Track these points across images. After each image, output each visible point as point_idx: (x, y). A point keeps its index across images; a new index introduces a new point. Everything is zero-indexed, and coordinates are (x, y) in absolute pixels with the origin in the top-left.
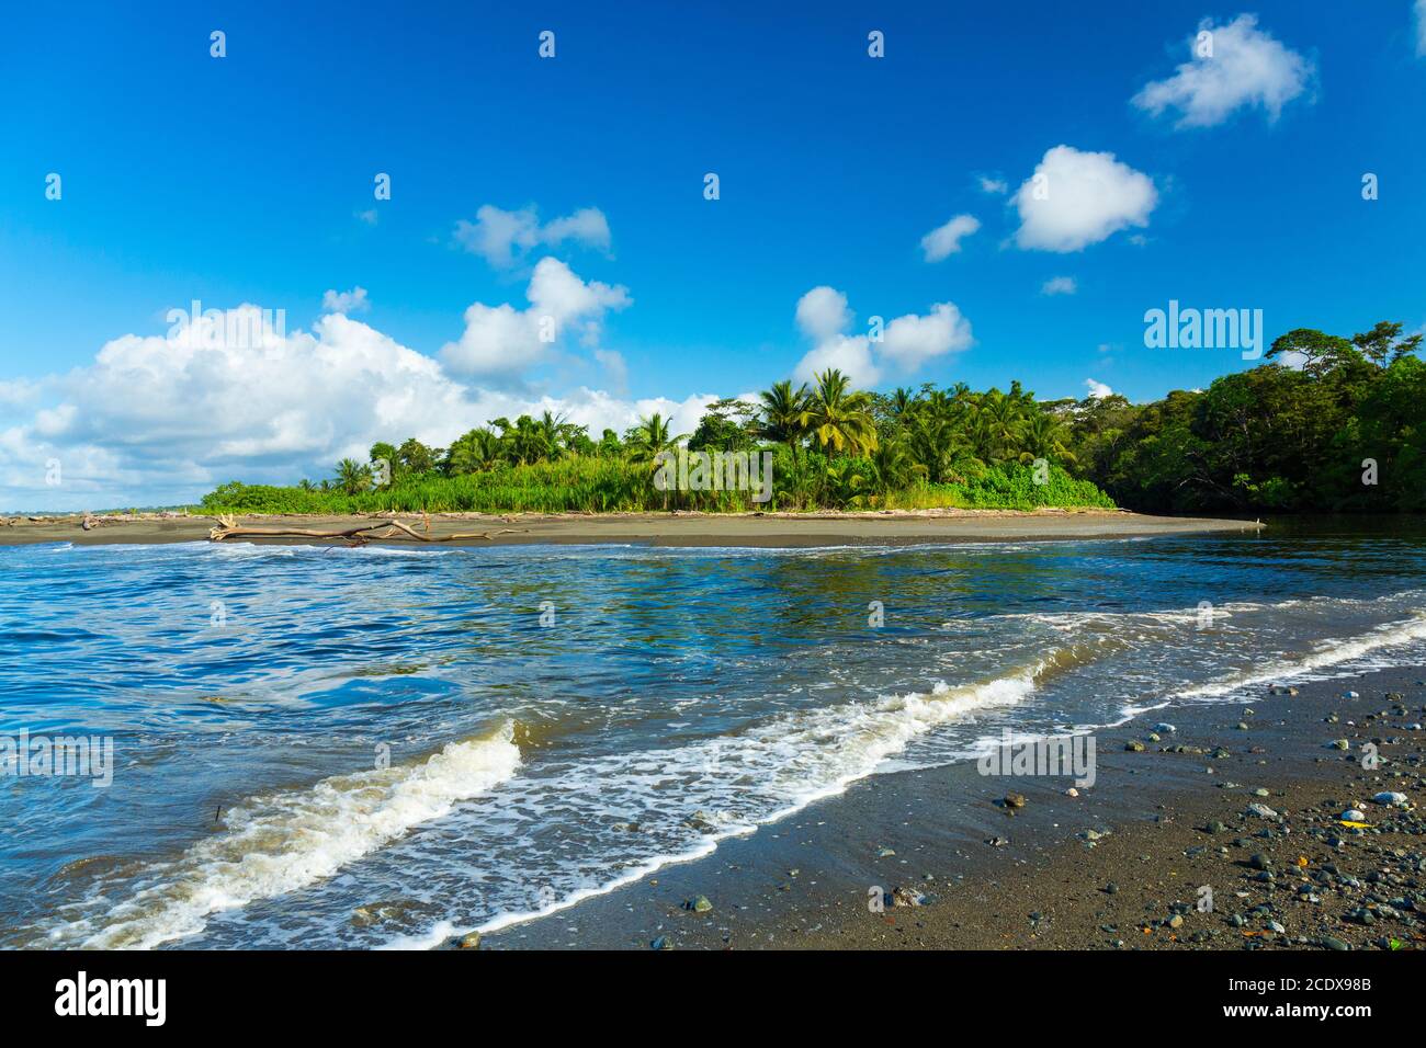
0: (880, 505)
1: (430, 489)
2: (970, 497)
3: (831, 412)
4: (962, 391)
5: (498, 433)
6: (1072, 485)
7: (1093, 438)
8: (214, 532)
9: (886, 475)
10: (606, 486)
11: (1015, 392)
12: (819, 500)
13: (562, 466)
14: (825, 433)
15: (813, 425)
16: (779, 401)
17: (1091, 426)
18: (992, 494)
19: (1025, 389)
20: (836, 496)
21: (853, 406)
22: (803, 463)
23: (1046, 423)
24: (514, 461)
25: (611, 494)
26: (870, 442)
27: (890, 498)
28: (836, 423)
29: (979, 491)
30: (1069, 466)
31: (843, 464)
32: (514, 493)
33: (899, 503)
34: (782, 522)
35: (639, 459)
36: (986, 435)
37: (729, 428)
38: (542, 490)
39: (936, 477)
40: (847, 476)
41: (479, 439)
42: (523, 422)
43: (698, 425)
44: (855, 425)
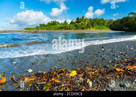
0: (87, 29)
1: (44, 28)
2: (96, 29)
3: (83, 20)
4: (97, 18)
5: (51, 22)
6: (107, 28)
7: (110, 23)
9: (88, 26)
10: (61, 28)
12: (81, 29)
13: (57, 26)
14: (82, 22)
16: (78, 19)
17: (110, 22)
18: (98, 28)
19: (103, 18)
20: (83, 29)
21: (85, 19)
22: (80, 25)
23: (105, 22)
24: (52, 25)
26: (86, 23)
27: (88, 29)
28: (83, 21)
29: (97, 28)
30: (107, 26)
32: (52, 28)
34: (77, 31)
35: (64, 25)
36: (99, 23)
37: (74, 22)
38: (55, 28)
39: (93, 27)
40: (84, 26)
41: (49, 23)
42: (53, 21)
43: (71, 22)
44: (85, 22)
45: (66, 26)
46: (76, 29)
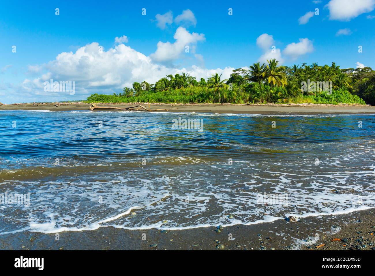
0: (287, 102)
1: (150, 96)
2: (316, 100)
3: (272, 72)
4: (315, 65)
5: (169, 79)
6: (351, 96)
7: (359, 81)
8: (91, 108)
9: (289, 93)
10: (201, 95)
11: (333, 65)
12: (267, 100)
13: (188, 89)
14: (270, 79)
15: (266, 76)
16: (255, 69)
17: (358, 77)
18: (324, 99)
19: (336, 65)
20: (273, 99)
21: (279, 70)
22: (263, 88)
23: (343, 76)
24: (174, 88)
25: (203, 98)
26: (285, 82)
27: (290, 100)
28: (274, 76)
29: (320, 98)
30: (350, 90)
31: (275, 89)
32: (174, 97)
33: (293, 101)
34: (255, 107)
35: (211, 87)
37: (239, 78)
38: (182, 97)
39: (305, 93)
40: (277, 92)
41: (164, 81)
42: (177, 76)
43: (229, 77)
44: (280, 77)
45: (217, 91)
46: (251, 100)
